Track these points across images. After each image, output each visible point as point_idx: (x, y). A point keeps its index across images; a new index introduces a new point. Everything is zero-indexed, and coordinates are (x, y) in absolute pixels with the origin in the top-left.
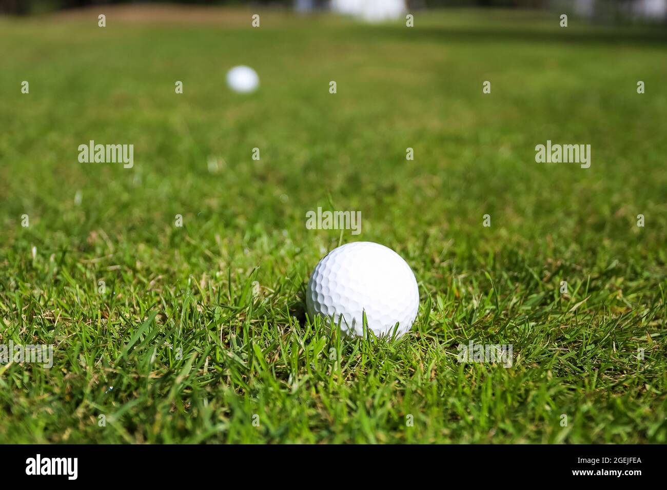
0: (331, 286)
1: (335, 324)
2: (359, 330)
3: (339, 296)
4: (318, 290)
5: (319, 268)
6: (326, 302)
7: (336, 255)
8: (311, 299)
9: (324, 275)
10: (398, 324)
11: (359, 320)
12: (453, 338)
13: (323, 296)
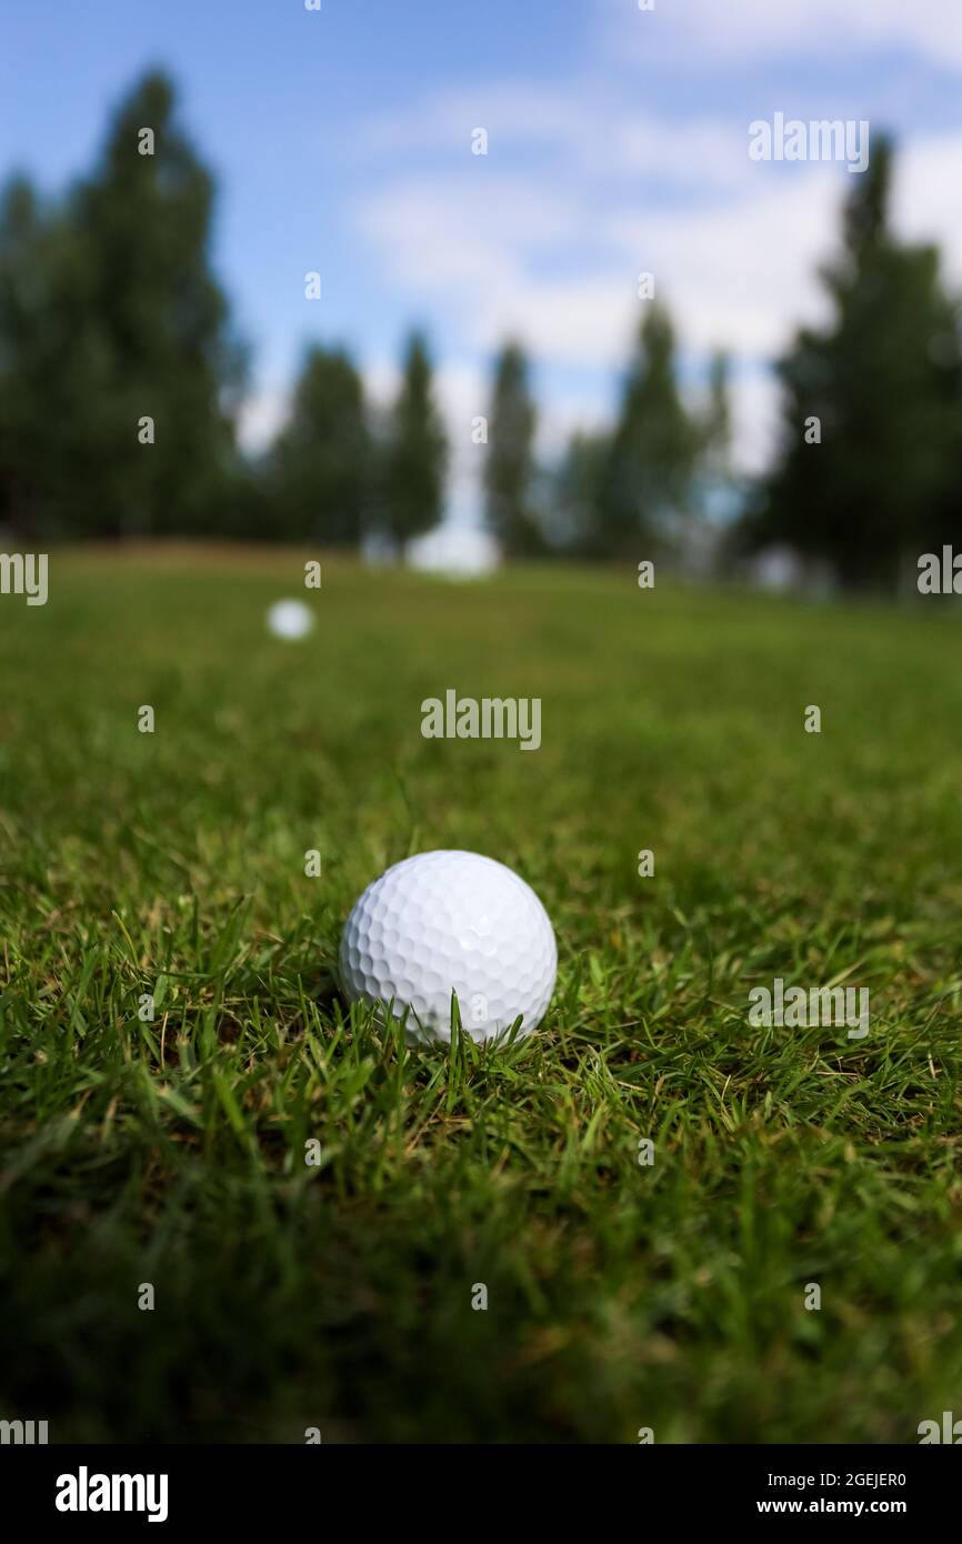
0: (386, 940)
1: (396, 1018)
2: (444, 1030)
3: (403, 960)
4: (361, 947)
5: (365, 901)
6: (378, 973)
7: (399, 877)
8: (348, 963)
9: (375, 917)
10: (520, 1019)
11: (444, 1010)
12: (621, 1041)
13: (370, 960)
